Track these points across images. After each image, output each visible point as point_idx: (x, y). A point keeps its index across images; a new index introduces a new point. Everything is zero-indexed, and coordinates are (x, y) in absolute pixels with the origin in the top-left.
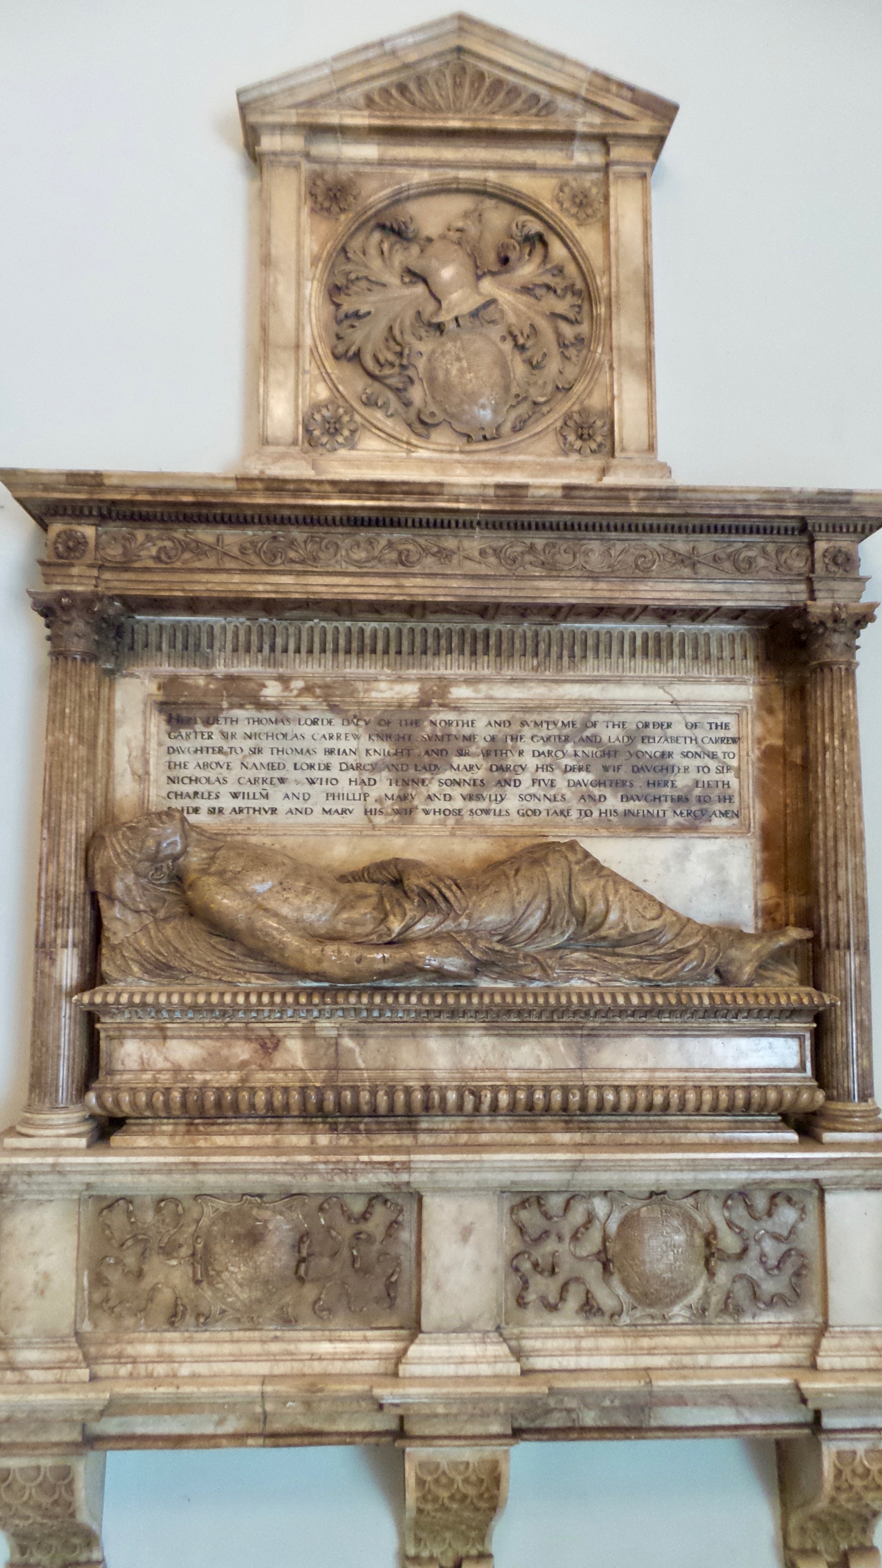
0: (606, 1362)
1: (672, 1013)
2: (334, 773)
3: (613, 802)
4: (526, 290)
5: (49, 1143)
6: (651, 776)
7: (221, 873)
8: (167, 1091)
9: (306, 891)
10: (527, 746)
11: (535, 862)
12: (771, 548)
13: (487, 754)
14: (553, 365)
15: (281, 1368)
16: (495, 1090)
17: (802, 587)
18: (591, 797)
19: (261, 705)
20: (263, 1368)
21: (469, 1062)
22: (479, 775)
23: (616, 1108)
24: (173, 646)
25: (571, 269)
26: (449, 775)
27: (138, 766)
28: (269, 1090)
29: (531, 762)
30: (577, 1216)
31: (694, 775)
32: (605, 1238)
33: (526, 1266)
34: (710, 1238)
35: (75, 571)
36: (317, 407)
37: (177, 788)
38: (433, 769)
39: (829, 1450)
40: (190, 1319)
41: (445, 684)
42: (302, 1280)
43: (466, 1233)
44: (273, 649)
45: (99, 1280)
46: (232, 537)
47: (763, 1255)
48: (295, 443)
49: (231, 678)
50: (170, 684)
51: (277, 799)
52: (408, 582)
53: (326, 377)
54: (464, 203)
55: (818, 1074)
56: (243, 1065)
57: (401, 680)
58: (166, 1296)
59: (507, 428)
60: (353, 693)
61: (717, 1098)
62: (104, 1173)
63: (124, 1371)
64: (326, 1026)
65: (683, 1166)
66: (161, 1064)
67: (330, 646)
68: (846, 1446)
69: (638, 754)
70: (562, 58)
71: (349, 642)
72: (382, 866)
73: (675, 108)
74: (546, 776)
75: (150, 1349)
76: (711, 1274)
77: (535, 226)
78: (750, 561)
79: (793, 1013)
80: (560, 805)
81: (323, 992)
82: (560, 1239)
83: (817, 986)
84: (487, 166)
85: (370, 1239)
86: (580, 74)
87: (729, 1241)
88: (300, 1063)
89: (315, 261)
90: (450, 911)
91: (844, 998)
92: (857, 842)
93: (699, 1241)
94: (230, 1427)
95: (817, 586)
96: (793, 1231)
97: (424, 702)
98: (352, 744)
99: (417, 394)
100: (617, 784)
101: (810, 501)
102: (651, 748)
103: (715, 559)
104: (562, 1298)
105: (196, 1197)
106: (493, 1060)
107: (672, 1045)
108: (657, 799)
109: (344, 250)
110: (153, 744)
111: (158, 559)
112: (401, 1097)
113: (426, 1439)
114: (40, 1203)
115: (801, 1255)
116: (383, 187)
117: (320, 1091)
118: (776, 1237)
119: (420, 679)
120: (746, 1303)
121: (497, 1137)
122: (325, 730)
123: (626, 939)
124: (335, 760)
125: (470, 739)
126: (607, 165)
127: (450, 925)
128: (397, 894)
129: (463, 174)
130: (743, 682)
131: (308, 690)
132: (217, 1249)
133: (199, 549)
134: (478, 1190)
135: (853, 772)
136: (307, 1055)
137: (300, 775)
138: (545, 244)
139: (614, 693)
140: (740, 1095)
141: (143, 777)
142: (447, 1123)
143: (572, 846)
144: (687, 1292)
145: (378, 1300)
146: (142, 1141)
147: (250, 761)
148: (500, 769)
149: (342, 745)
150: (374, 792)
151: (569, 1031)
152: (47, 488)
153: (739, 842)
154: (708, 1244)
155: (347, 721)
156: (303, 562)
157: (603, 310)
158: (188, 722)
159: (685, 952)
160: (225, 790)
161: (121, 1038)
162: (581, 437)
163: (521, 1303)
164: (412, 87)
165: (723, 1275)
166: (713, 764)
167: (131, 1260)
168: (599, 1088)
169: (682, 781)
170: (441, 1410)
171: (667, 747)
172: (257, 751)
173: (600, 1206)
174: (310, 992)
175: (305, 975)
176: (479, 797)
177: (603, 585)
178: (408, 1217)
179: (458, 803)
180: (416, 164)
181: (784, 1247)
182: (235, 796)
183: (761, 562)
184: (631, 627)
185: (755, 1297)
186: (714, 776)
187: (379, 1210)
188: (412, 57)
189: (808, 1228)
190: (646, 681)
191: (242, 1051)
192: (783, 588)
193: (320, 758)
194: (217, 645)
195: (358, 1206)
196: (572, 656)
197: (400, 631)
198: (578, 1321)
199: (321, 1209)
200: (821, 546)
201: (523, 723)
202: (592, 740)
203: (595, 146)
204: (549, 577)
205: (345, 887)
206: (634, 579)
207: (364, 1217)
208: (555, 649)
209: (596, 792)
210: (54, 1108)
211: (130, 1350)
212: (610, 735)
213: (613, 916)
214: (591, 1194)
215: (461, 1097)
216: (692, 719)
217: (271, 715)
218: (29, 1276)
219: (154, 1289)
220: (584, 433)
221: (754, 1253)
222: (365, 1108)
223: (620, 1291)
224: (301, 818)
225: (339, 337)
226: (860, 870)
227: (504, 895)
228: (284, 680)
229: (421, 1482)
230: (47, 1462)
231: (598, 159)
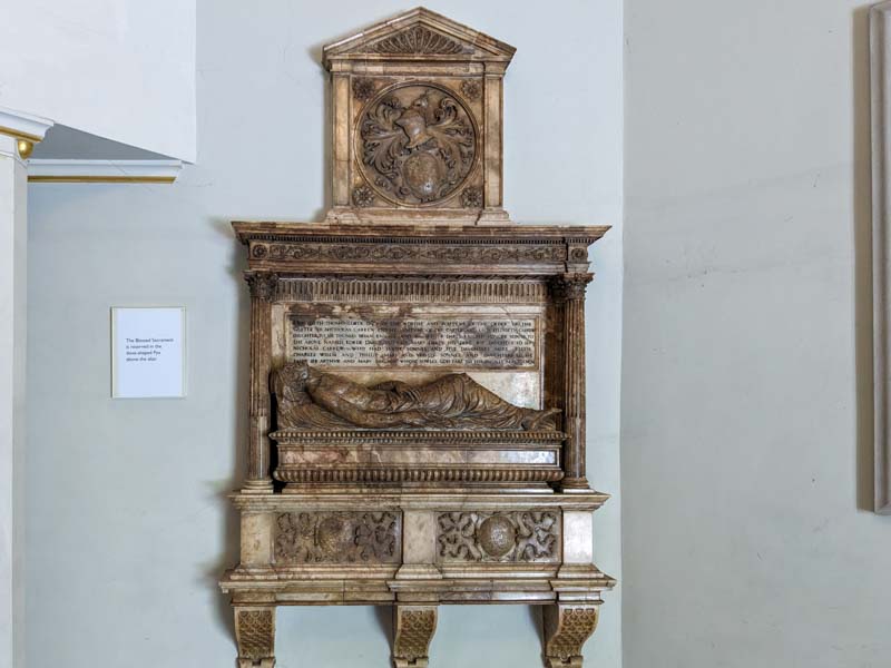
0: (475, 575)
1: (503, 441)
2: (363, 345)
3: (481, 357)
4: (447, 131)
5: (259, 491)
6: (497, 346)
7: (325, 386)
8: (305, 471)
9: (358, 393)
10: (444, 333)
11: (449, 382)
12: (550, 249)
13: (427, 337)
14: (459, 166)
15: (350, 576)
16: (433, 471)
17: (563, 266)
18: (471, 355)
19: (333, 317)
20: (343, 576)
21: (423, 460)
22: (424, 345)
23: (480, 479)
24: (295, 291)
25: (467, 121)
26: (411, 346)
27: (282, 342)
28: (345, 471)
29: (446, 340)
30: (465, 521)
31: (515, 345)
32: (475, 530)
33: (444, 540)
34: (517, 530)
35: (262, 263)
36: (357, 187)
37: (298, 351)
38: (406, 343)
39: (562, 607)
40: (313, 559)
41: (410, 307)
42: (357, 545)
43: (421, 527)
44: (337, 292)
45: (278, 544)
46: (325, 247)
47: (538, 536)
48: (348, 204)
49: (319, 305)
50: (294, 308)
51: (340, 356)
52: (398, 266)
53: (361, 174)
54: (420, 91)
55: (563, 466)
56: (334, 461)
57: (391, 305)
58: (304, 550)
59: (438, 196)
60: (371, 311)
61: (521, 475)
62: (282, 502)
63: (290, 576)
64: (367, 447)
65: (506, 500)
66: (302, 461)
67: (361, 291)
68: (568, 607)
69: (492, 337)
70: (465, 27)
71: (370, 289)
72: (387, 383)
73: (515, 50)
74: (453, 346)
75: (299, 569)
76: (518, 544)
77: (452, 103)
78: (541, 255)
79: (553, 441)
80: (458, 358)
81: (366, 433)
82: (458, 530)
83: (564, 431)
84: (430, 74)
85: (383, 529)
86: (473, 34)
87: (525, 531)
88: (356, 460)
89: (356, 120)
90: (416, 401)
91: (574, 435)
92: (582, 374)
93: (513, 531)
94: (331, 597)
95: (569, 266)
96: (551, 527)
97: (401, 314)
98: (371, 333)
99: (400, 180)
100: (482, 350)
101: (566, 230)
102: (497, 334)
103: (526, 255)
104: (459, 552)
105: (315, 513)
106: (432, 460)
107: (503, 453)
108: (500, 356)
109: (368, 115)
110: (287, 333)
111: (294, 256)
112: (396, 474)
113: (407, 603)
114: (255, 514)
115: (553, 536)
116: (385, 86)
117: (365, 471)
118: (544, 530)
119: (400, 305)
120: (531, 555)
121: (433, 490)
122: (360, 327)
123: (486, 412)
124: (363, 340)
125: (421, 330)
126: (484, 74)
127: (415, 406)
128: (394, 394)
129: (420, 78)
130: (538, 305)
131: (352, 310)
132: (325, 532)
133: (312, 253)
134: (426, 510)
135: (582, 344)
136: (359, 457)
137: (348, 346)
138: (456, 111)
139: (482, 310)
140: (530, 474)
141: (283, 347)
142: (414, 484)
143: (464, 375)
144: (508, 550)
145: (386, 553)
146: (294, 491)
147: (328, 340)
148: (433, 343)
149: (366, 333)
150: (380, 353)
151: (462, 448)
152: (252, 229)
153: (534, 374)
154: (516, 532)
155: (369, 323)
156: (355, 257)
157: (481, 142)
158: (303, 324)
159: (509, 418)
160: (318, 352)
161: (286, 451)
162: (470, 200)
163: (442, 554)
164: (398, 39)
165: (522, 545)
166: (524, 341)
167: (290, 537)
168: (474, 471)
169: (510, 348)
170: (412, 590)
171: (505, 333)
172: (331, 336)
173: (474, 518)
174: (361, 433)
175: (359, 426)
176: (424, 355)
177: (478, 266)
178: (398, 522)
179: (416, 358)
180: (400, 74)
181: (546, 534)
182: (322, 355)
183: (546, 256)
184: (490, 282)
185: (535, 552)
186: (523, 345)
187: (387, 518)
188: (399, 26)
189: (557, 527)
190: (496, 305)
191: (333, 456)
192: (554, 267)
193: (357, 339)
194: (314, 290)
195: (378, 516)
196: (464, 294)
197: (391, 285)
198: (465, 561)
199: (364, 517)
200: (571, 248)
201: (443, 324)
202: (472, 331)
203: (478, 65)
204: (456, 263)
205: (372, 392)
206: (492, 263)
207: (381, 520)
208: (457, 292)
209: (474, 353)
210: (259, 479)
211: (291, 570)
212: (480, 328)
213: (481, 403)
214: (471, 512)
215: (420, 474)
216: (515, 321)
217: (337, 320)
218: (252, 542)
219: (300, 547)
220: (472, 198)
221: (535, 536)
222: (382, 478)
223: (481, 549)
224: (350, 364)
225: (366, 155)
226: (583, 384)
227: (437, 395)
228: (342, 306)
229: (403, 619)
230: (262, 609)
231: (480, 70)
